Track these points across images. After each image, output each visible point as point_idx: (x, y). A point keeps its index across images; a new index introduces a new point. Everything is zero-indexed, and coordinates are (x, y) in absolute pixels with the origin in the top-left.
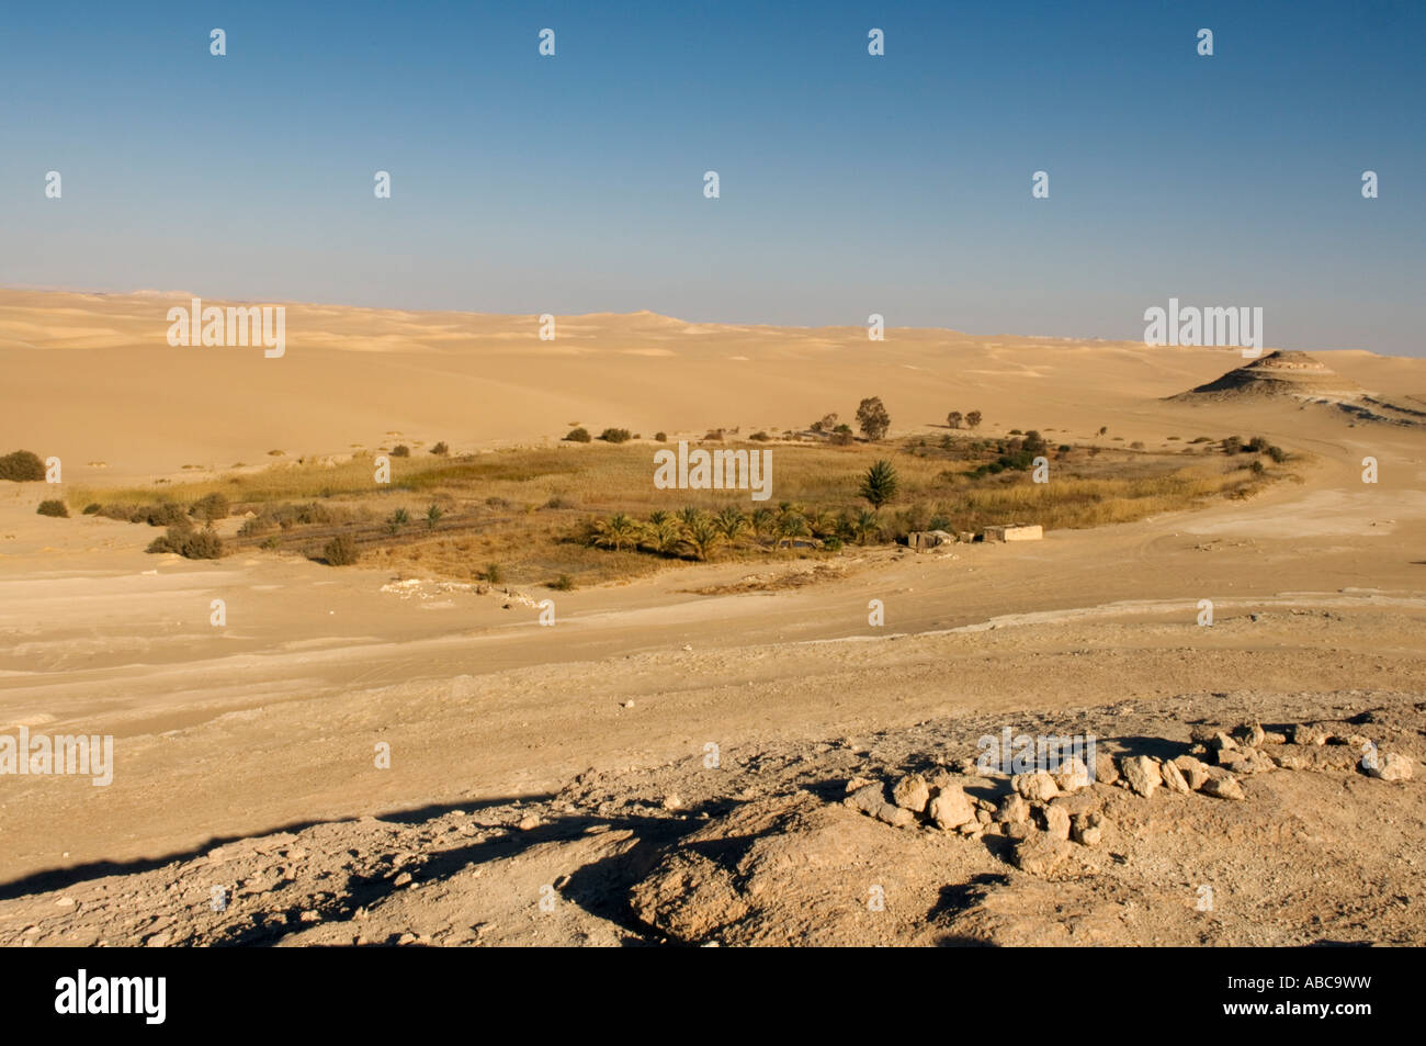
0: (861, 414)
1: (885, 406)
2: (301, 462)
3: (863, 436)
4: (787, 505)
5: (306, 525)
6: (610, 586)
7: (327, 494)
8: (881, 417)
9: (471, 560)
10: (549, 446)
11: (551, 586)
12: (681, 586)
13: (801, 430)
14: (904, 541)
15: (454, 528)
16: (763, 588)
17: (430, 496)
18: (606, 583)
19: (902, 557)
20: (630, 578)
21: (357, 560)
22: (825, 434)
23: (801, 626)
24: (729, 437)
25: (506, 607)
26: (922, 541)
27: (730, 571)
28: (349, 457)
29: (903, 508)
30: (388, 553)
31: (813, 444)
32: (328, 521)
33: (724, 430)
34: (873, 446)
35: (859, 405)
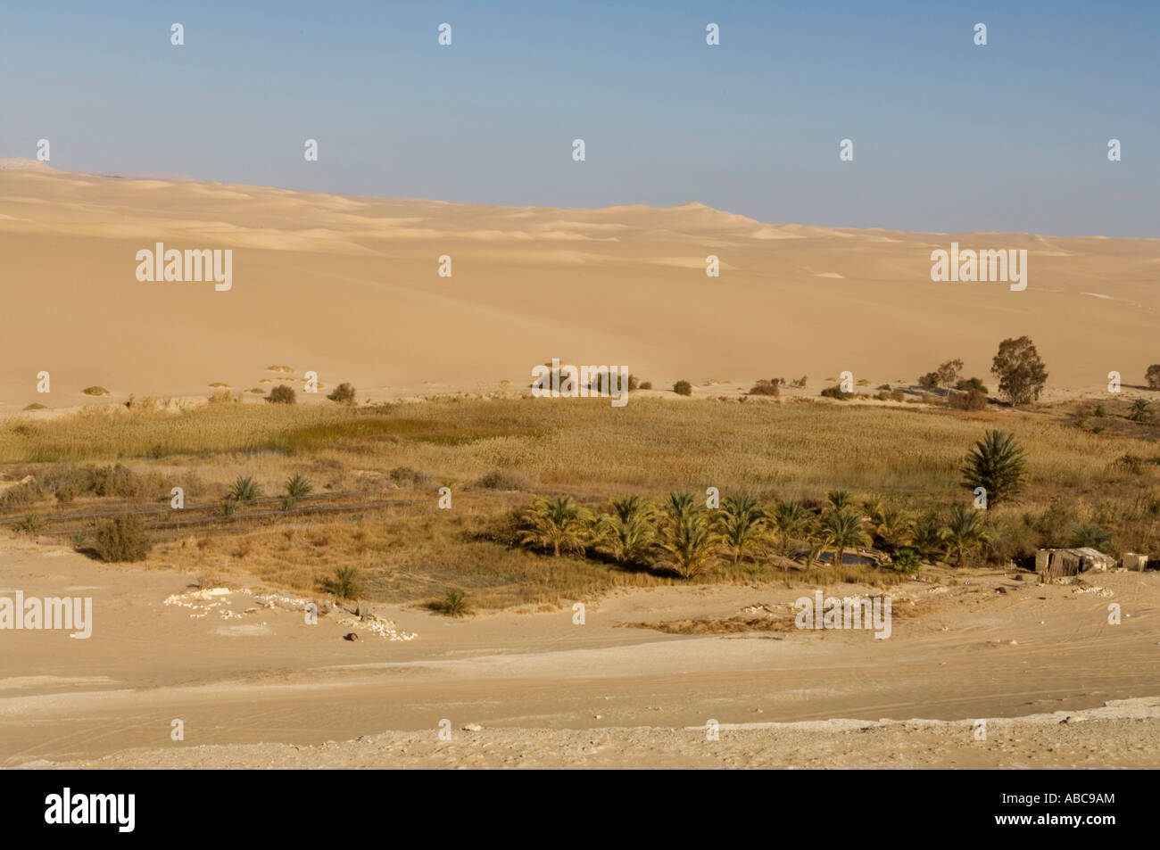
0: (999, 362)
1: (1039, 353)
2: (128, 404)
3: (1003, 397)
4: (842, 496)
5: (97, 499)
6: (529, 611)
7: (157, 454)
8: (1033, 368)
9: (326, 562)
10: (509, 395)
11: (435, 607)
12: (639, 617)
13: (906, 385)
14: (1027, 563)
15: (322, 512)
16: (769, 626)
17: (310, 463)
18: (524, 607)
19: (1015, 588)
20: (560, 600)
21: (148, 555)
22: (941, 392)
23: (802, 694)
24: (790, 391)
25: (349, 638)
26: (1058, 564)
27: (727, 596)
28: (204, 401)
29: (1037, 510)
30: (200, 546)
31: (922, 406)
32: (132, 494)
33: (783, 381)
34: (1018, 412)
35: (998, 350)
